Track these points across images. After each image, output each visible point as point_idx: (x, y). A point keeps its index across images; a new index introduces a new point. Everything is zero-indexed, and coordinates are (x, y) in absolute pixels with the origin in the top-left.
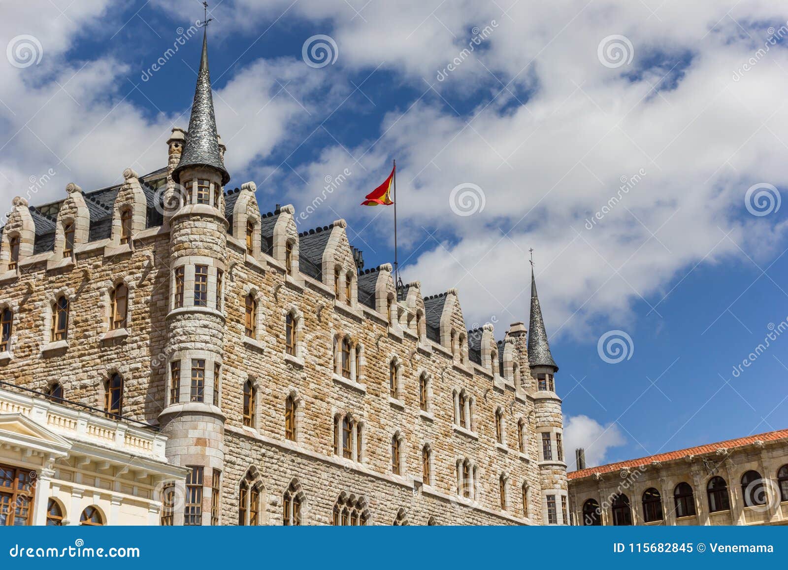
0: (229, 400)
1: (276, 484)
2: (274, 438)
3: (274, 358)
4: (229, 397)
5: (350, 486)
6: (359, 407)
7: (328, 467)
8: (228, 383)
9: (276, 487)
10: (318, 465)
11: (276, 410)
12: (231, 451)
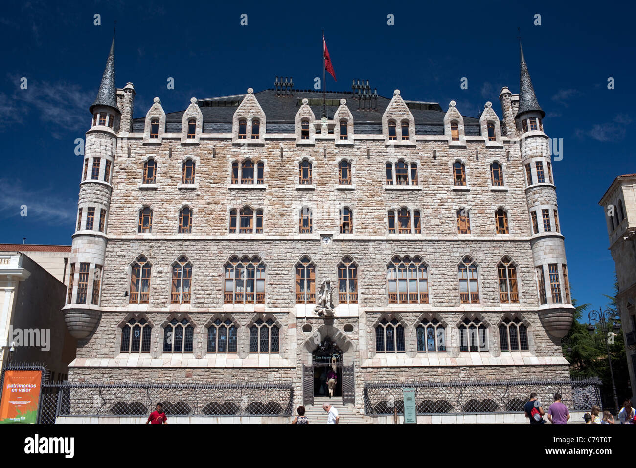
0: (125, 222)
1: (163, 261)
2: (165, 235)
3: (167, 190)
4: (125, 221)
5: (242, 250)
6: (259, 199)
7: (218, 242)
8: (125, 213)
9: (163, 262)
10: (207, 243)
11: (168, 219)
12: (122, 249)
